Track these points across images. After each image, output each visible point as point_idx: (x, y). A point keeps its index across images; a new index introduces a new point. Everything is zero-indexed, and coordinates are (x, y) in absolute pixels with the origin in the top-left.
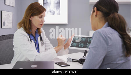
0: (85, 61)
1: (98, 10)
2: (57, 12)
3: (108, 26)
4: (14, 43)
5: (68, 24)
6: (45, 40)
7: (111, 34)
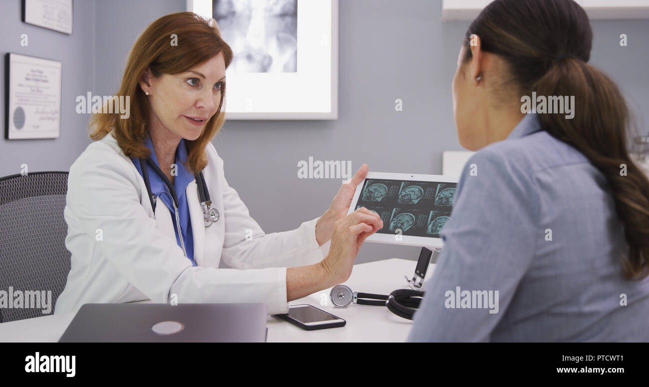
0: (425, 300)
1: (486, 46)
2: (280, 59)
3: (538, 127)
4: (69, 214)
5: (335, 116)
6: (225, 196)
7: (552, 167)
